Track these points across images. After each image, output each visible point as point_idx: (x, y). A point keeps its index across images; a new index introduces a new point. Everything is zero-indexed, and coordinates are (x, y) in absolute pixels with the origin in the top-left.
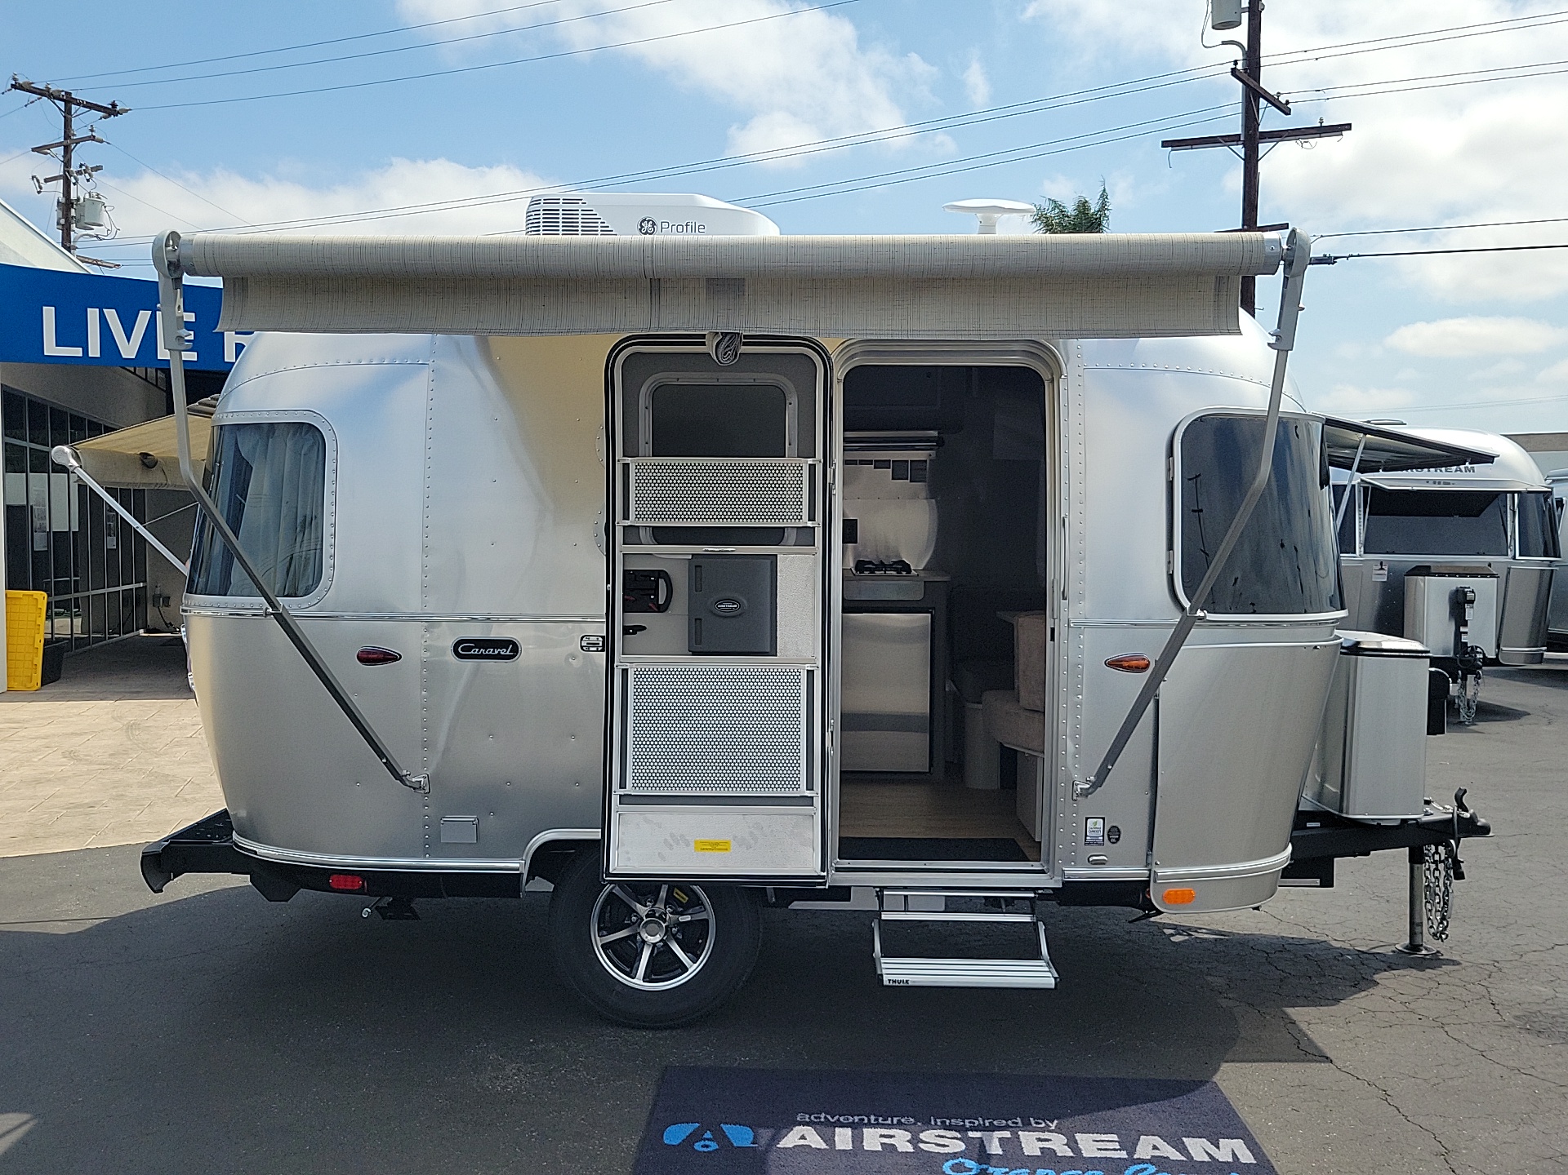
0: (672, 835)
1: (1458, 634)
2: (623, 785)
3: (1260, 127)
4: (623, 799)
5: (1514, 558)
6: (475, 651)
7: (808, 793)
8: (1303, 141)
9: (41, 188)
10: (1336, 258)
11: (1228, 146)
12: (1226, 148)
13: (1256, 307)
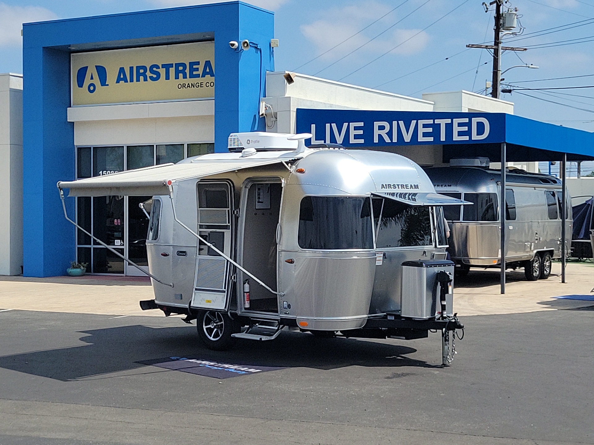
0: (202, 298)
2: (196, 286)
4: (196, 289)
6: (180, 254)
7: (225, 290)
9: (487, 9)
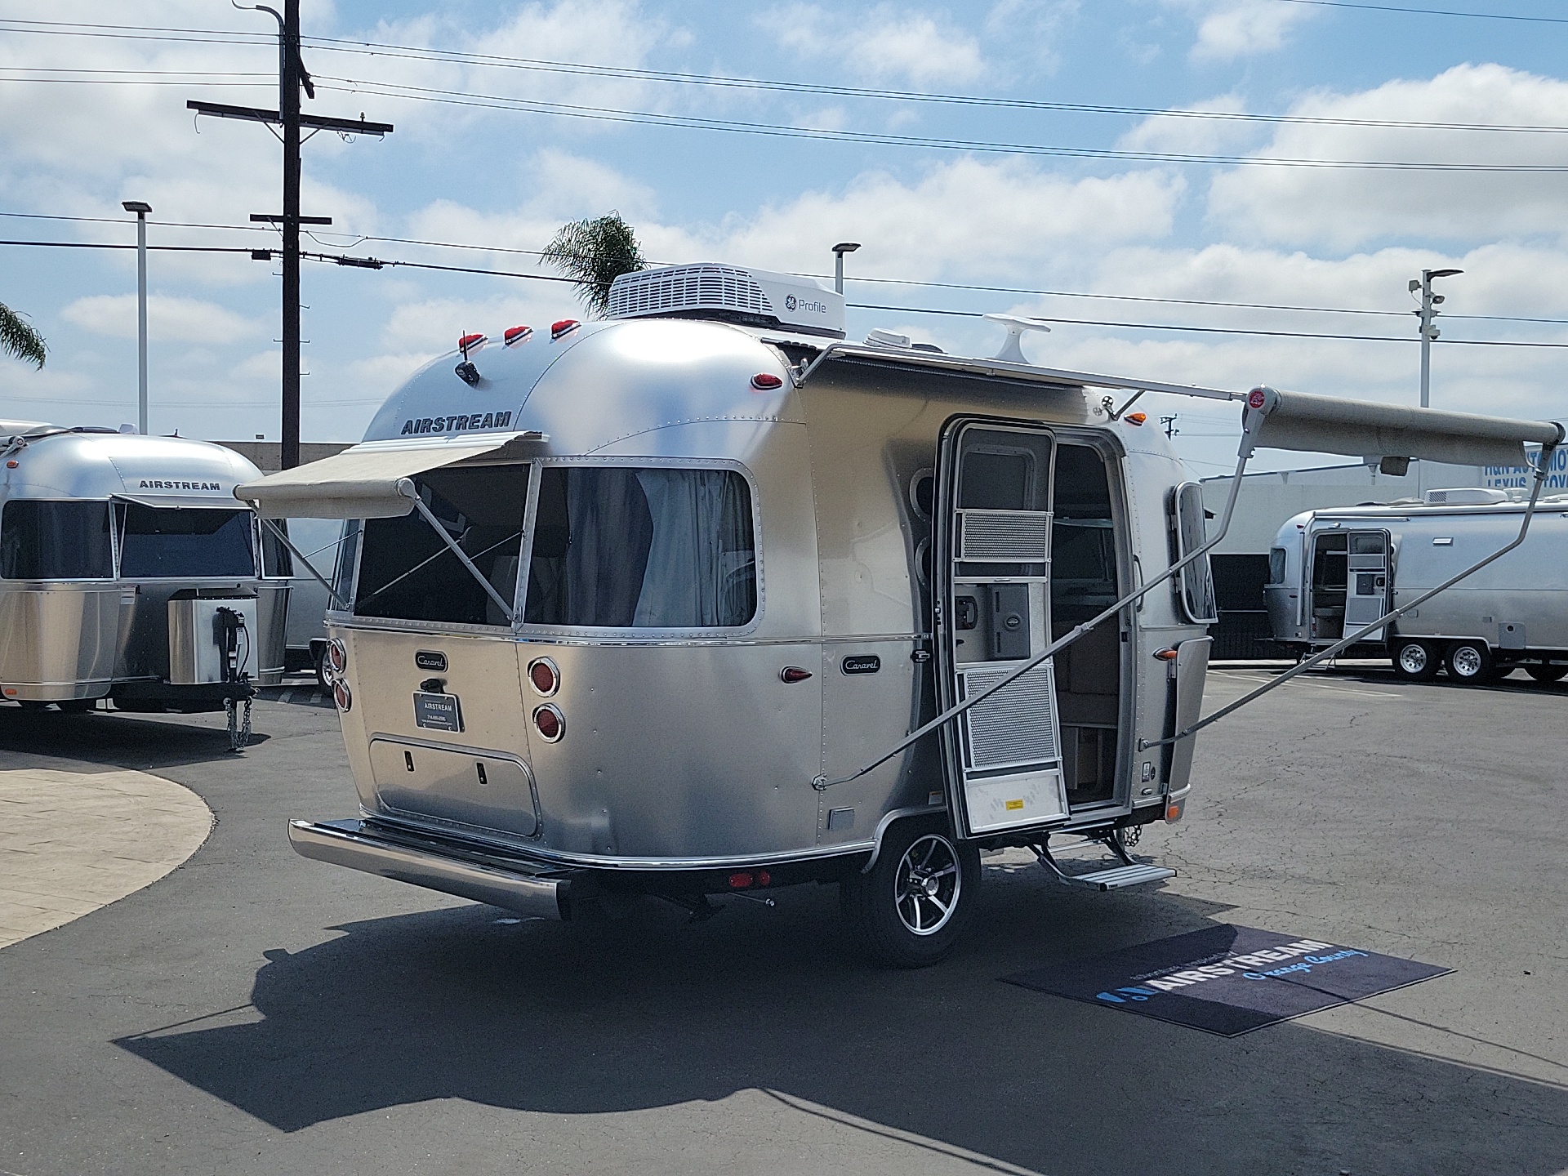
0: (995, 800)
1: (225, 660)
2: (969, 765)
3: (301, 109)
4: (971, 775)
5: (260, 578)
6: (855, 667)
7: (1057, 759)
8: (344, 133)
10: (382, 263)
11: (265, 122)
12: (263, 123)
13: (300, 304)
